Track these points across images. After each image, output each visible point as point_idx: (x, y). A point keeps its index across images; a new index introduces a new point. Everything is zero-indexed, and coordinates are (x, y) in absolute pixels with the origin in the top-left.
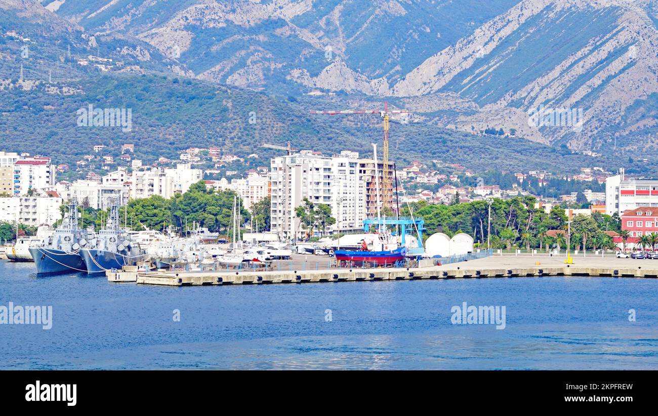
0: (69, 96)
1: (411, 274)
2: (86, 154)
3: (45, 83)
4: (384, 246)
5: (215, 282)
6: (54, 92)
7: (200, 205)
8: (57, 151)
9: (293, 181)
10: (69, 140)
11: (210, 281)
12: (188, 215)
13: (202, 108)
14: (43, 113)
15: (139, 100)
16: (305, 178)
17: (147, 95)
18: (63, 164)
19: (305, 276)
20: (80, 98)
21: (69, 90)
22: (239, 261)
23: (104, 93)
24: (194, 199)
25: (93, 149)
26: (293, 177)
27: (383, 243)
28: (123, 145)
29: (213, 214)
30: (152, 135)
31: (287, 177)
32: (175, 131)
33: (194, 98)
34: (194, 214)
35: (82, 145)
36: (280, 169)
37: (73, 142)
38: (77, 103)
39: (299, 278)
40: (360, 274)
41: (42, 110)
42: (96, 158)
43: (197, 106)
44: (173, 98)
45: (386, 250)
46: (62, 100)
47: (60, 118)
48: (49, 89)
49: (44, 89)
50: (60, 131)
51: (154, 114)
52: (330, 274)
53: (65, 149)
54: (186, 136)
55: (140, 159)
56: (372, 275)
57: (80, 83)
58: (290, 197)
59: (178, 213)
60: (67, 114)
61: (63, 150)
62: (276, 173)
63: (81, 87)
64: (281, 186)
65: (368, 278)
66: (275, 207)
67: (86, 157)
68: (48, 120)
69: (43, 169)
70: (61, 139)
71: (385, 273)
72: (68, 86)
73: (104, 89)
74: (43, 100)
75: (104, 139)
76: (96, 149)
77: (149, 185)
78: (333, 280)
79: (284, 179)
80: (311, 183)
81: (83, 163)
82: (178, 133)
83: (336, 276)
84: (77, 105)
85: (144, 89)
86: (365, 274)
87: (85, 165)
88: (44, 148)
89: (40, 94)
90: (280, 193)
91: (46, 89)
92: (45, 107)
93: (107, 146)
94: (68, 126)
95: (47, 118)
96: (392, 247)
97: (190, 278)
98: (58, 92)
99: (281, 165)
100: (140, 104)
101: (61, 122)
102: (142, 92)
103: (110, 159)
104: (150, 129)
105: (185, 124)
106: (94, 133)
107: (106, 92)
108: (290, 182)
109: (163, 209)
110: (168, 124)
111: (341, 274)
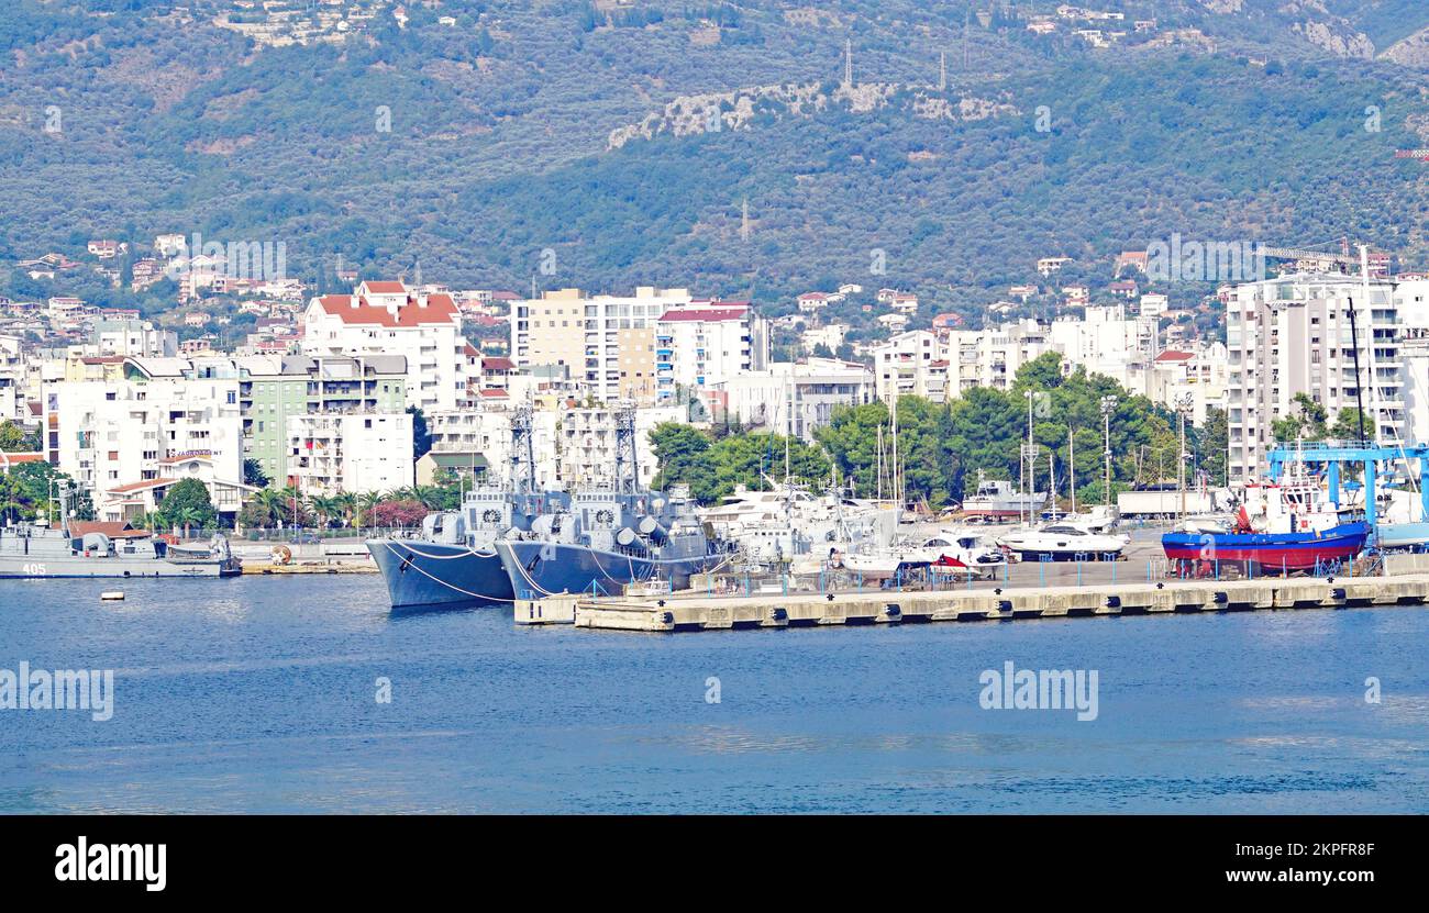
0: (976, 124)
1: (1340, 593)
2: (1016, 282)
3: (913, 91)
4: (1298, 519)
5: (768, 619)
6: (937, 113)
7: (1013, 419)
8: (939, 277)
9: (1283, 347)
10: (972, 245)
11: (752, 618)
12: (982, 446)
13: (1343, 144)
14: (903, 172)
15: (1168, 126)
16: (1315, 340)
17: (1190, 111)
18: (950, 311)
19: (1023, 601)
20: (1007, 128)
21: (977, 105)
22: (889, 565)
23: (1073, 111)
24: (997, 404)
25: (1035, 269)
26: (1283, 337)
27: (1293, 511)
28: (1120, 253)
29: (1048, 444)
30: (1200, 223)
31: (1269, 337)
32: (1268, 211)
33: (1323, 115)
34: (996, 445)
35: (1006, 257)
36: (1250, 316)
37: (982, 250)
38: (998, 142)
39: (1006, 606)
40: (1186, 594)
41: (903, 165)
42: (1041, 293)
43: (1330, 138)
44: (1264, 118)
45: (1304, 531)
46: (958, 136)
47: (948, 185)
48: (924, 107)
49: (910, 107)
50: (946, 220)
51: (1208, 166)
52: (1099, 596)
53: (959, 270)
54: (1296, 222)
55: (1162, 293)
56: (1221, 598)
57: (1009, 85)
58: (1276, 390)
59: (956, 442)
60: (970, 172)
61: (953, 272)
62: (1238, 328)
63: (1009, 96)
64: (1251, 364)
65: (1210, 603)
66: (1240, 421)
67: (1015, 290)
68: (917, 192)
69: (734, 329)
70: (951, 242)
71: (1262, 592)
72: (975, 95)
73: (1074, 99)
74: (905, 136)
75: (1069, 239)
76: (1045, 266)
77: (994, 368)
78: (1107, 610)
79: (1260, 342)
80: (1333, 352)
81: (1005, 309)
82: (1276, 214)
83: (1114, 601)
84: (999, 148)
85: (1183, 97)
86: (1203, 593)
87: (1008, 313)
88: (903, 271)
89: (898, 122)
90: (1251, 383)
91: (916, 106)
92: (912, 156)
93: (1077, 258)
94: (971, 205)
95: (915, 185)
96: (1322, 522)
97: (696, 611)
98: (949, 114)
99: (1251, 306)
100: (1172, 139)
101: (953, 195)
102: (1178, 104)
103: (1080, 295)
104: (1197, 206)
105: (1296, 190)
106: (1040, 223)
107: (1078, 108)
108: (1276, 351)
109: (914, 433)
110: (1248, 192)
111: (1130, 596)
